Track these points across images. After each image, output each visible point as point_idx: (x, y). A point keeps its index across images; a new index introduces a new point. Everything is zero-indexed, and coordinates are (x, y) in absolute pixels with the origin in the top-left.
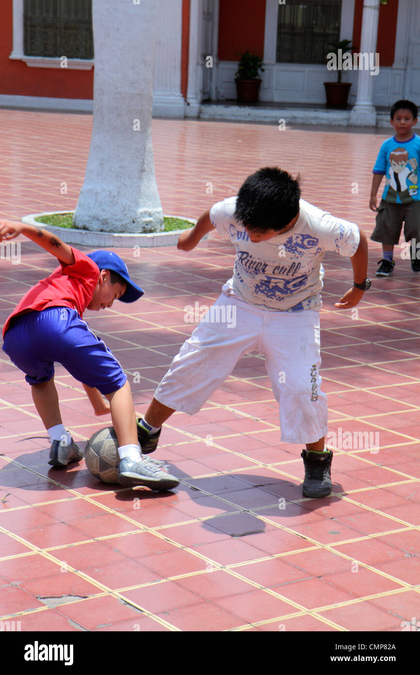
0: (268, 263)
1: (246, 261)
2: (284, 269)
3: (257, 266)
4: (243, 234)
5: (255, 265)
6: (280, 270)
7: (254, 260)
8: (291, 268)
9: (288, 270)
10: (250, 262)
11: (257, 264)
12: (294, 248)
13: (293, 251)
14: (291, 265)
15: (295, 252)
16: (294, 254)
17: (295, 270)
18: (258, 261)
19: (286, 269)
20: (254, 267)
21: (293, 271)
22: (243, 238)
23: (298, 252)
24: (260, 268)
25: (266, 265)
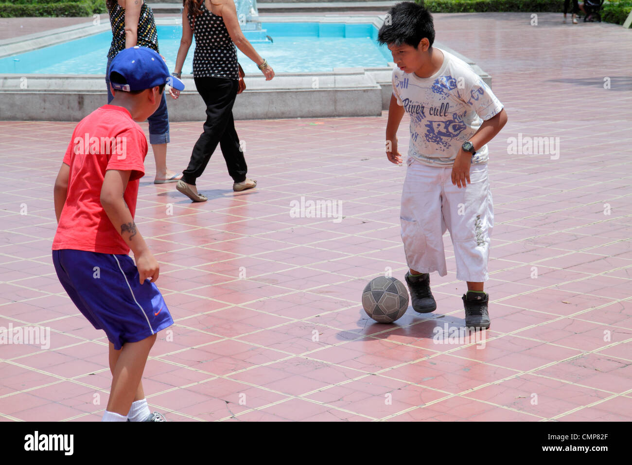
0: (424, 105)
1: (408, 106)
2: (436, 110)
3: (417, 110)
4: (403, 83)
5: (415, 109)
6: (433, 111)
7: (414, 104)
8: (441, 108)
9: (439, 110)
10: (411, 107)
11: (416, 107)
12: (441, 90)
13: (441, 92)
14: (440, 105)
15: (442, 93)
16: (442, 95)
17: (445, 111)
18: (417, 104)
19: (438, 110)
20: (415, 111)
21: (444, 111)
22: (404, 87)
23: (444, 93)
24: (419, 111)
25: (423, 107)
